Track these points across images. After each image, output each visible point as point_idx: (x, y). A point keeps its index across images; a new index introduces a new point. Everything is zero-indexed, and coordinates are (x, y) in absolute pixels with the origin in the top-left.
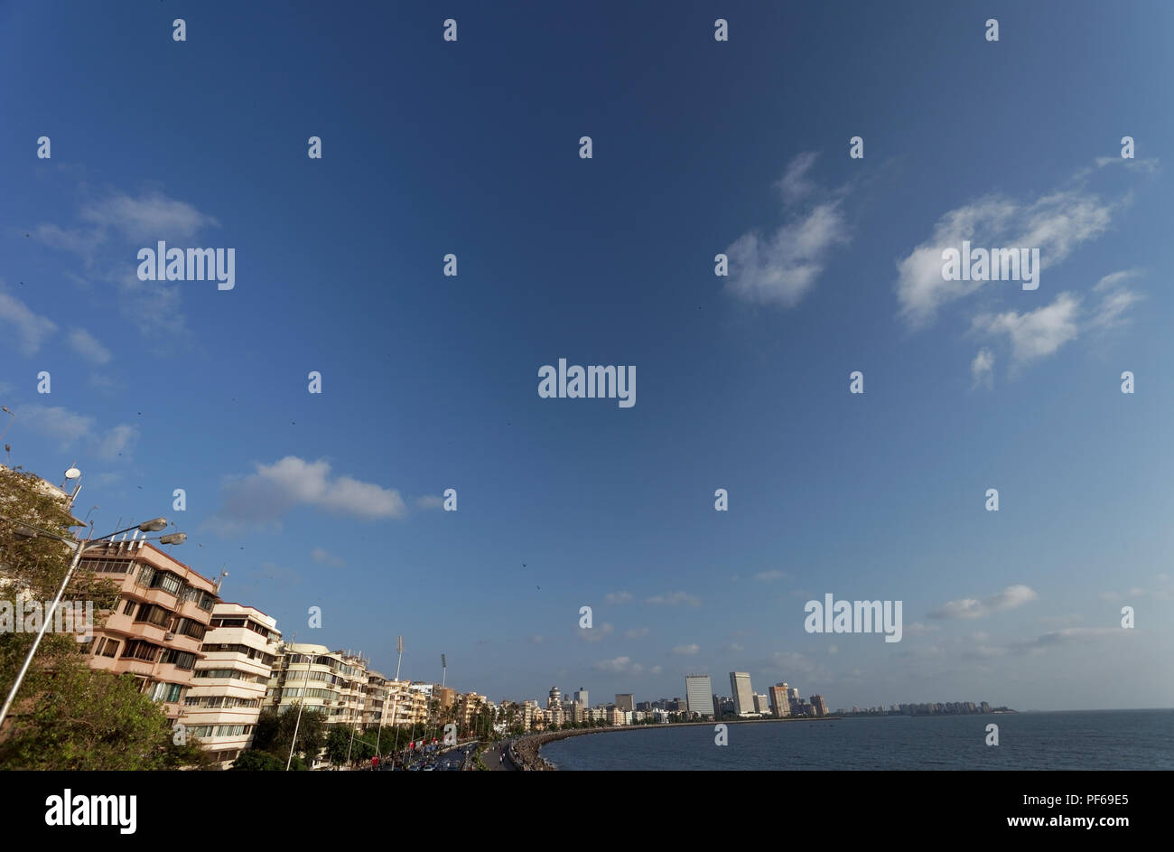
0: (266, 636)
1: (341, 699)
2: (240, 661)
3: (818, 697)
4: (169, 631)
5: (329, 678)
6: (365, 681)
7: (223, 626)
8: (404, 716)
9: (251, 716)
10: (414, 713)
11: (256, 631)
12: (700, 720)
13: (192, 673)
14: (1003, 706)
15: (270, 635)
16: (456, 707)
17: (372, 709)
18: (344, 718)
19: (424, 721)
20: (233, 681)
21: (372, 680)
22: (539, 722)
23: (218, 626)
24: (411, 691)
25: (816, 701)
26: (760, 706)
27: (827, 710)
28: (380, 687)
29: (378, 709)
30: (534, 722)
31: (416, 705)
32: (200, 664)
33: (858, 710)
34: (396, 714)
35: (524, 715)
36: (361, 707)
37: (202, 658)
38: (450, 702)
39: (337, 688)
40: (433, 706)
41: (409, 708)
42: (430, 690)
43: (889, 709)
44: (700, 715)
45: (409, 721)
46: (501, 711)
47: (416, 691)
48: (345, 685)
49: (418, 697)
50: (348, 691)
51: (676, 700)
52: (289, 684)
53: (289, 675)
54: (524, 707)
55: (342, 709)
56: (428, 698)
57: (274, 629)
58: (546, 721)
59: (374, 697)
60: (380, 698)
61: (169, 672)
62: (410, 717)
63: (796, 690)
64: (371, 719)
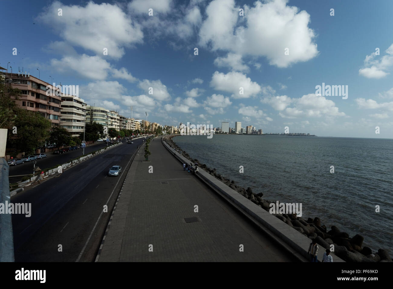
0: (81, 104)
1: (112, 122)
2: (75, 110)
3: (261, 130)
4: (48, 101)
5: (106, 116)
6: (119, 118)
7: (67, 100)
8: (133, 127)
9: (83, 124)
10: (137, 127)
11: (77, 102)
12: (225, 133)
13: (60, 113)
14: (314, 135)
15: (82, 104)
16: (149, 126)
17: (122, 125)
18: (114, 127)
19: (140, 129)
20: (74, 115)
21: (121, 118)
22: (176, 131)
23: (65, 100)
24: (135, 121)
25: (260, 131)
26: (243, 130)
27: (263, 133)
28: (124, 120)
29: (124, 125)
30: (174, 131)
31: (137, 125)
32: (61, 110)
33: (272, 134)
34: (131, 127)
35: (171, 130)
36: (118, 124)
37: (62, 109)
38: (147, 125)
39: (110, 119)
40: (142, 126)
41: (134, 125)
42: (141, 121)
43: (281, 134)
44: (224, 132)
45: (135, 129)
46: (164, 128)
47: (137, 121)
48: (112, 118)
49: (137, 123)
50: (113, 120)
51: (218, 128)
52: (94, 117)
53: (93, 115)
54: (171, 127)
55: (113, 125)
56: (141, 123)
57: (83, 102)
58: (178, 131)
59: (122, 122)
60: (124, 122)
61: (52, 112)
62: (135, 128)
63: (255, 127)
64: (122, 128)
